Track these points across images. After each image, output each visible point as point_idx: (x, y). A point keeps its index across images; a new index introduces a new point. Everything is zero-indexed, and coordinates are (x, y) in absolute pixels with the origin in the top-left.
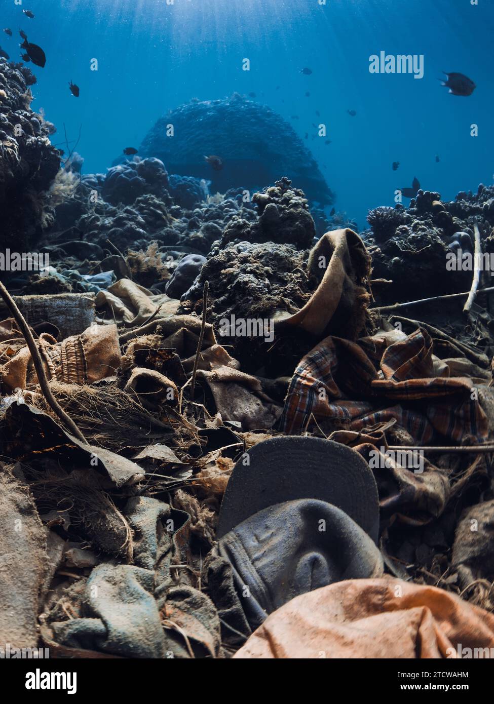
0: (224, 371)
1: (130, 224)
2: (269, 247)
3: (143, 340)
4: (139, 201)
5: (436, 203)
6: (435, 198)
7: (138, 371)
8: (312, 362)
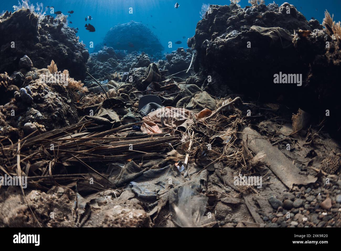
0: (136, 91)
1: (108, 67)
2: (140, 68)
3: (120, 89)
4: (109, 60)
5: (182, 50)
6: (182, 49)
7: (121, 94)
8: (149, 86)
